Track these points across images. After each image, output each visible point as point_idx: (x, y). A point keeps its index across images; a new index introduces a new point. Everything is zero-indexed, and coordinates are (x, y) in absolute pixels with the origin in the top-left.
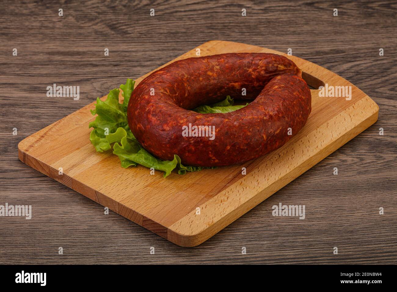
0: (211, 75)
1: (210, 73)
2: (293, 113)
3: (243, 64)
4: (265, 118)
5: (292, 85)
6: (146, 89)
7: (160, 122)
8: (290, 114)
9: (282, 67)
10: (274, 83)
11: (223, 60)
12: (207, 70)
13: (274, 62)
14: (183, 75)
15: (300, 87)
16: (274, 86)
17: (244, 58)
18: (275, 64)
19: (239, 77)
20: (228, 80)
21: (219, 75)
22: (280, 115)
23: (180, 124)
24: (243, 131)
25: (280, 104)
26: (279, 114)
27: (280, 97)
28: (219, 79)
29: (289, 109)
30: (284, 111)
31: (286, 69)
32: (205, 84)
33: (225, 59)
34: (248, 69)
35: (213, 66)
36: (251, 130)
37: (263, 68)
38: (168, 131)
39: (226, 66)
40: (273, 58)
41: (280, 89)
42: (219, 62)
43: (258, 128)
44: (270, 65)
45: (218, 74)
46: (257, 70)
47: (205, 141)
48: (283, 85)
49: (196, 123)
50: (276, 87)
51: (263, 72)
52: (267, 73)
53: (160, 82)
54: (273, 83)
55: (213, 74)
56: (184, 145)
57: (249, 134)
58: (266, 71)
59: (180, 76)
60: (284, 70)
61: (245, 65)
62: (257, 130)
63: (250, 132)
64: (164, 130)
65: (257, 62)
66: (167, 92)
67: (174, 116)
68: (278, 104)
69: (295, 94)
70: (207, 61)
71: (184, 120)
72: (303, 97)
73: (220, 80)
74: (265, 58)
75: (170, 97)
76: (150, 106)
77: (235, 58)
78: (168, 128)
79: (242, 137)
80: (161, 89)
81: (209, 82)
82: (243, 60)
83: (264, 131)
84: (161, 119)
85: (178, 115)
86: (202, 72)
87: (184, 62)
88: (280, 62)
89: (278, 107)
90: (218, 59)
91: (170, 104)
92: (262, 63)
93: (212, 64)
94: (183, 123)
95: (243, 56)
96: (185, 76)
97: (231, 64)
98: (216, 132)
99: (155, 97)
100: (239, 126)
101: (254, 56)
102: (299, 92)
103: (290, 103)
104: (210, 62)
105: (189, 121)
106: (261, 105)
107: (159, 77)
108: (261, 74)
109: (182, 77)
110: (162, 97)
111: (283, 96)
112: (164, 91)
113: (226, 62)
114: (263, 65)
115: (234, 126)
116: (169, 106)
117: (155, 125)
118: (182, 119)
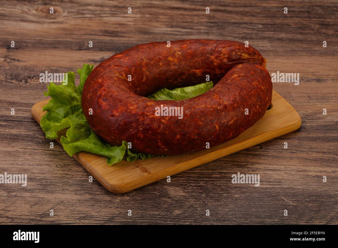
0: (172, 61)
1: (171, 59)
2: (249, 103)
3: (206, 51)
4: (219, 108)
5: (253, 75)
6: (101, 72)
7: (110, 107)
8: (246, 104)
9: (246, 56)
10: (234, 72)
11: (185, 45)
12: (168, 55)
13: (238, 50)
14: (142, 59)
15: (260, 77)
16: (234, 75)
17: (207, 44)
18: (238, 52)
19: (201, 64)
20: (189, 67)
22: (235, 105)
23: (129, 111)
24: (195, 120)
25: (236, 93)
26: (234, 104)
27: (237, 86)
28: (180, 65)
29: (245, 99)
30: (240, 102)
31: (250, 57)
32: (165, 69)
33: (188, 45)
34: (210, 56)
35: (175, 52)
36: (203, 119)
37: (226, 56)
38: (117, 117)
39: (189, 52)
40: (237, 46)
41: (238, 78)
42: (181, 48)
43: (211, 118)
44: (234, 53)
45: (179, 60)
46: (220, 58)
47: (154, 129)
48: (243, 74)
49: (146, 109)
50: (236, 76)
51: (225, 60)
52: (229, 61)
53: (117, 66)
55: (174, 60)
56: (132, 132)
57: (201, 123)
58: (229, 59)
59: (139, 61)
61: (208, 52)
62: (209, 120)
63: (201, 121)
64: (113, 116)
65: (220, 49)
66: (123, 76)
67: (124, 102)
68: (234, 93)
69: (254, 83)
71: (134, 107)
72: (262, 87)
73: (181, 66)
74: (228, 45)
75: (125, 82)
76: (102, 90)
77: (198, 44)
78: (117, 114)
79: (192, 127)
80: (116, 73)
81: (169, 67)
82: (207, 46)
83: (217, 121)
84: (112, 104)
85: (129, 100)
86: (162, 57)
87: (145, 46)
88: (244, 51)
89: (234, 96)
90: (181, 45)
91: (123, 89)
92: (225, 51)
93: (174, 49)
94: (132, 110)
95: (207, 42)
96: (144, 61)
97: (194, 50)
98: (166, 120)
99: (108, 81)
100: (190, 115)
101: (218, 43)
102: (259, 82)
103: (248, 93)
104: (172, 48)
105: (139, 107)
106: (216, 94)
107: (117, 60)
108: (223, 62)
109: (141, 61)
110: (115, 81)
111: (241, 86)
112: (119, 75)
113: (188, 48)
114: (226, 53)
115: (186, 115)
116: (121, 91)
117: (105, 111)
118: (132, 106)
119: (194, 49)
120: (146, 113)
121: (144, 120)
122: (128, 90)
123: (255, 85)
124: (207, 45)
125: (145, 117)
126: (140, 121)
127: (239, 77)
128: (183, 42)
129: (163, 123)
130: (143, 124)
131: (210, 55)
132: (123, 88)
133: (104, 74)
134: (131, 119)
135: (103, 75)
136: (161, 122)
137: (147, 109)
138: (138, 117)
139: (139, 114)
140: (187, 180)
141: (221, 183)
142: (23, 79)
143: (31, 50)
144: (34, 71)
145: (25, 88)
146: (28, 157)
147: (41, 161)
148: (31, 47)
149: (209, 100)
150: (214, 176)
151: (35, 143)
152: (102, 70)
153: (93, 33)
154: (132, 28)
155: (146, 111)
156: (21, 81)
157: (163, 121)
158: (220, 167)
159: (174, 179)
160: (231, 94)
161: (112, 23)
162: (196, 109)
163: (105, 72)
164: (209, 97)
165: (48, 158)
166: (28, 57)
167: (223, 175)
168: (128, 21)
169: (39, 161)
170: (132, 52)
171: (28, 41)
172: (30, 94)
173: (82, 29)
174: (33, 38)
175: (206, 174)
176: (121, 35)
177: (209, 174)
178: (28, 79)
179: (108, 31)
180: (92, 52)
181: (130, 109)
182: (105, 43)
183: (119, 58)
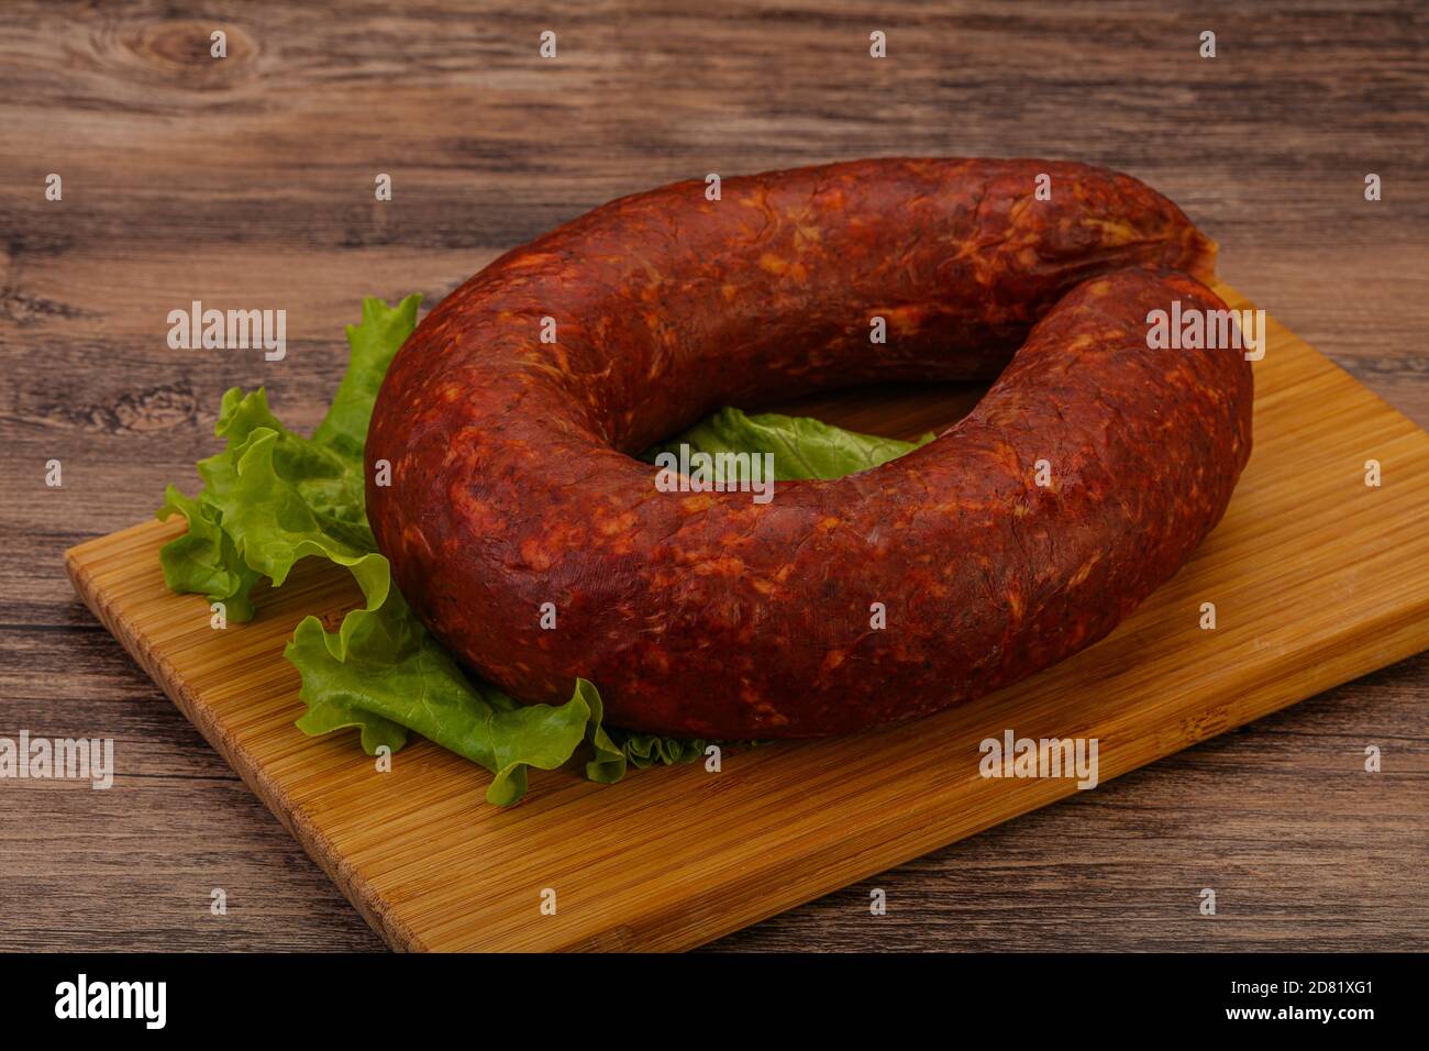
0: (779, 272)
1: (771, 263)
2: (1158, 479)
3: (936, 218)
4: (1019, 510)
6: (456, 347)
7: (508, 528)
8: (1145, 483)
9: (1119, 232)
10: (1074, 321)
11: (838, 194)
12: (759, 245)
13: (1083, 208)
14: (641, 274)
16: (1074, 338)
17: (938, 185)
18: (1086, 216)
19: (914, 281)
20: (859, 295)
21: (817, 271)
22: (1095, 495)
23: (600, 542)
24: (911, 577)
25: (1096, 433)
26: (1089, 488)
27: (1099, 397)
28: (815, 290)
29: (1139, 459)
30: (1117, 474)
31: (1141, 237)
32: (749, 313)
33: (851, 190)
34: (955, 242)
35: (790, 228)
36: (948, 571)
37: (1031, 238)
38: (544, 571)
39: (856, 227)
40: (1078, 188)
41: (1099, 356)
42: (816, 206)
43: (984, 561)
44: (1065, 223)
45: (812, 267)
46: (1001, 248)
47: (722, 628)
48: (1117, 334)
49: (680, 534)
50: (1085, 341)
51: (1026, 258)
52: (1047, 261)
53: (527, 311)
54: (1069, 317)
55: (788, 269)
56: (616, 642)
57: (939, 591)
58: (1045, 251)
59: (626, 281)
60: (1132, 245)
61: (945, 221)
62: (978, 574)
63: (942, 582)
64: (523, 567)
65: (1000, 206)
66: (556, 365)
67: (573, 498)
68: (1087, 435)
70: (764, 202)
71: (624, 522)
72: (1211, 393)
73: (823, 296)
75: (569, 390)
76: (463, 442)
77: (898, 184)
78: (544, 560)
79: (901, 609)
80: (526, 350)
81: (769, 303)
82: (938, 195)
83: (1014, 575)
84: (515, 508)
85: (597, 491)
86: (734, 255)
87: (650, 207)
88: (1110, 208)
89: (1084, 449)
90: (815, 192)
91: (562, 434)
92: (1024, 214)
93: (784, 216)
94: (615, 536)
95: (937, 175)
96: (650, 281)
97: (877, 217)
98: (776, 583)
99: (490, 394)
100: (889, 551)
101: (987, 177)
102: (1195, 367)
103: (1148, 427)
104: (777, 209)
105: (646, 523)
106: (1004, 442)
107: (525, 285)
108: (1016, 267)
109: (636, 284)
110: (524, 394)
111: (1114, 393)
112: (540, 362)
113: (851, 205)
114: (1029, 225)
115: (868, 554)
116: (556, 444)
117: (483, 542)
118: (612, 517)
119: (880, 211)
120: (680, 555)
121: (671, 587)
122: (590, 437)
123: (1178, 384)
124: (936, 190)
125: (678, 570)
126: (651, 590)
127: (1104, 349)
128: (823, 179)
129: (763, 598)
130: (670, 605)
131: (955, 235)
132: (565, 425)
133: (470, 356)
134: (612, 582)
135: (464, 363)
136: (753, 591)
137: (684, 531)
138: (643, 573)
139: (650, 556)
140: (913, 912)
141: (1072, 924)
142: (94, 407)
143: (121, 254)
144: (144, 364)
145: (110, 457)
146: (146, 819)
147: (213, 838)
148: (121, 237)
149: (971, 477)
150: (1037, 886)
151: (178, 744)
152: (459, 337)
153: (408, 155)
154: (589, 122)
155: (680, 540)
156: (89, 420)
157: (763, 587)
158: (1064, 841)
159: (849, 910)
160: (1071, 442)
161: (492, 100)
162: (914, 524)
163: (471, 346)
164: (973, 461)
165: (242, 821)
166: (107, 289)
167: (1080, 878)
168: (567, 90)
169: (204, 838)
170: (590, 240)
171: (106, 206)
172: (136, 486)
173: (356, 136)
174: (129, 191)
175: (1001, 880)
176: (537, 161)
177: (1014, 880)
178: (120, 409)
179: (475, 142)
180: (412, 257)
181: (602, 536)
182: (469, 206)
183: (531, 271)
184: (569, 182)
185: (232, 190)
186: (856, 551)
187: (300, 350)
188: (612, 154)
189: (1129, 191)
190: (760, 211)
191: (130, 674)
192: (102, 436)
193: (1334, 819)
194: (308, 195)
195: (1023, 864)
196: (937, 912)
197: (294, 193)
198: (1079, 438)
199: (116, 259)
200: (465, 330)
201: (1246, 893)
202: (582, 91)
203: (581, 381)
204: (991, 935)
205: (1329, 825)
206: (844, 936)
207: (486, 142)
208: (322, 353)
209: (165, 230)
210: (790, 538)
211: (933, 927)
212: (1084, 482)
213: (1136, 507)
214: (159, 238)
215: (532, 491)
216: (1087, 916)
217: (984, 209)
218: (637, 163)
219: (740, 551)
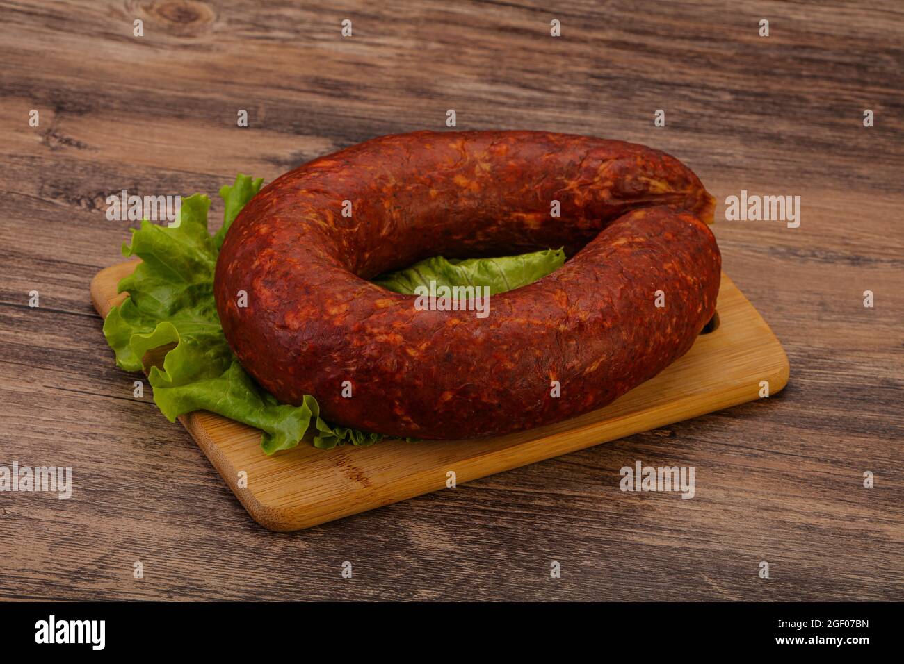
0: (464, 186)
1: (460, 180)
2: (647, 320)
3: (557, 167)
4: (562, 327)
5: (668, 242)
6: (272, 206)
7: (280, 304)
8: (638, 322)
9: (661, 186)
10: (620, 230)
11: (504, 147)
12: (455, 170)
13: (640, 170)
14: (384, 178)
15: (688, 248)
16: (617, 239)
17: (562, 148)
18: (642, 175)
19: (540, 199)
20: (507, 204)
21: (485, 188)
22: (608, 324)
23: (326, 318)
24: (495, 357)
25: (615, 291)
26: (605, 320)
27: (621, 272)
28: (484, 197)
29: (637, 308)
30: (622, 314)
32: (444, 206)
33: (512, 146)
34: (566, 181)
35: (474, 163)
36: (516, 355)
37: (609, 183)
38: (295, 330)
39: (512, 166)
40: (639, 159)
41: (627, 250)
42: (491, 152)
43: (538, 352)
44: (629, 178)
45: (483, 185)
46: (591, 187)
47: (386, 372)
48: (642, 239)
49: (371, 318)
50: (622, 241)
51: (605, 195)
52: (615, 197)
53: (317, 191)
54: (618, 228)
55: (469, 184)
56: (329, 373)
57: (509, 366)
58: (616, 191)
59: (375, 180)
61: (562, 169)
62: (533, 359)
63: (512, 360)
64: (285, 327)
65: (594, 164)
66: (326, 221)
67: (316, 293)
68: (609, 291)
69: (666, 266)
70: (462, 147)
71: (341, 309)
72: (689, 278)
73: (487, 201)
74: (617, 156)
75: (330, 236)
76: (264, 257)
77: (539, 145)
78: (296, 324)
79: (487, 373)
80: (310, 211)
81: (455, 202)
82: (560, 154)
83: (554, 363)
84: (284, 295)
85: (331, 290)
86: (440, 173)
87: (398, 143)
88: (656, 172)
89: (606, 299)
90: (492, 145)
91: (318, 258)
92: (607, 170)
93: (471, 156)
94: (336, 316)
95: (563, 143)
96: (389, 182)
97: (524, 162)
98: (419, 351)
99: (284, 232)
100: (485, 341)
101: (589, 147)
102: (683, 263)
103: (646, 292)
104: (469, 151)
105: (353, 311)
106: (562, 290)
107: (318, 177)
108: (598, 198)
109: (380, 183)
110: (303, 234)
111: (631, 271)
112: (316, 219)
113: (510, 154)
114: (608, 176)
115: (472, 341)
116: (314, 263)
117: (266, 311)
118: (335, 305)
119: (526, 159)
120: (369, 330)
121: (361, 346)
122: (334, 262)
123: (670, 271)
124: (560, 151)
125: (367, 338)
126: (351, 347)
127: (631, 247)
128: (499, 137)
129: (411, 358)
130: (359, 356)
131: (566, 177)
132: (321, 254)
133: (279, 211)
134: (330, 341)
135: (275, 214)
136: (406, 353)
137: (373, 317)
138: (348, 337)
139: (352, 328)
140: (465, 508)
141: (551, 525)
142: (83, 197)
143: (116, 118)
144: (114, 177)
145: (86, 223)
146: (63, 412)
147: (96, 426)
148: (117, 109)
149: (538, 306)
150: (537, 503)
151: (88, 375)
152: (275, 200)
153: (285, 83)
154: (389, 76)
155: (370, 322)
156: (79, 202)
157: (412, 352)
158: (557, 481)
159: (431, 503)
160: (600, 294)
161: (338, 58)
162: (501, 328)
163: (281, 206)
164: (541, 298)
165: (114, 419)
166: (105, 136)
167: (562, 502)
168: (381, 57)
169: (91, 425)
170: (360, 156)
171: (113, 92)
172: (96, 240)
173: (258, 70)
174: (127, 86)
175: (518, 497)
176: (355, 93)
177: (525, 498)
178: (96, 199)
179: (323, 80)
180: (274, 137)
181: (329, 315)
182: (312, 113)
183: (324, 169)
184: (371, 106)
185: (184, 91)
186: (466, 339)
187: (201, 179)
188: (398, 94)
189: (669, 164)
190: (460, 151)
191: (71, 337)
192: (84, 212)
193: (710, 487)
194: (225, 98)
195: (532, 491)
196: (478, 510)
197: (217, 96)
198: (605, 292)
199: (112, 121)
200: (279, 197)
201: (651, 520)
202: (389, 58)
203: (339, 232)
204: (505, 525)
205: (706, 490)
206: (424, 516)
207: (329, 80)
208: (213, 182)
209: (143, 109)
210: (430, 327)
211: (474, 517)
212: (603, 316)
213: (631, 334)
214: (138, 112)
215: (296, 286)
216: (560, 521)
217: (585, 164)
218: (411, 100)
219: (402, 331)
